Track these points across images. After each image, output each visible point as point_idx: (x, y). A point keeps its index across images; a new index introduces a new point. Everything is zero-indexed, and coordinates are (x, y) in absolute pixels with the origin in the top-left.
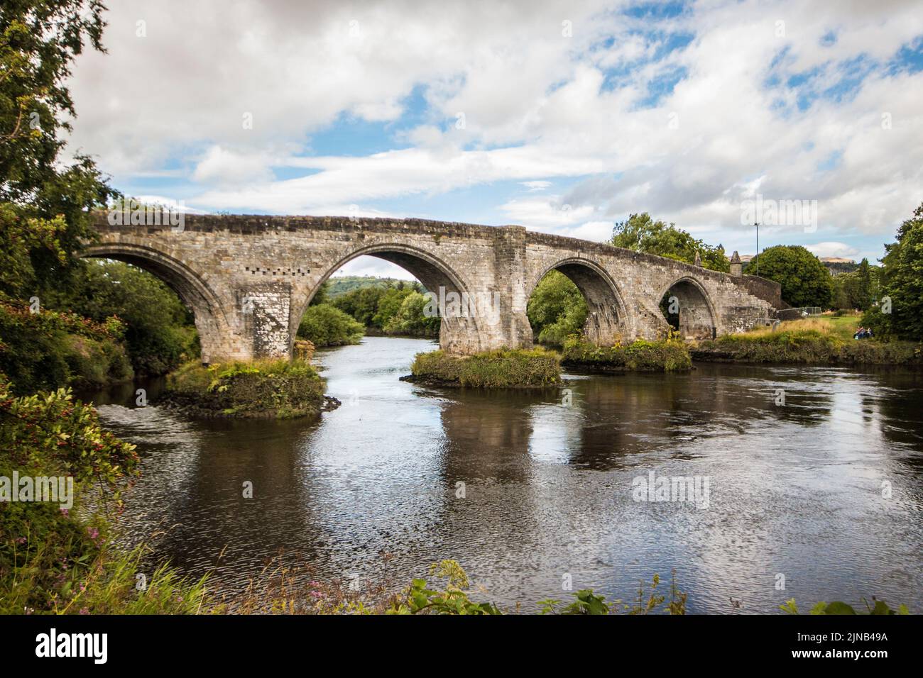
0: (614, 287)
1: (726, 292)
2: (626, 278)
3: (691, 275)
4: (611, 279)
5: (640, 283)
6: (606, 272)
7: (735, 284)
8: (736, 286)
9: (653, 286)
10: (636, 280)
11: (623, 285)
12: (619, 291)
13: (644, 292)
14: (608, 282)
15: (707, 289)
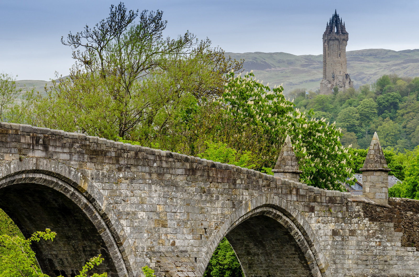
0: (107, 235)
1: (353, 241)
2: (135, 214)
3: (276, 201)
4: (104, 216)
5: (164, 226)
6: (91, 200)
7: (372, 219)
8: (375, 226)
9: (192, 231)
10: (156, 217)
11: (128, 230)
12: (119, 245)
13: (173, 244)
14: (95, 223)
15: (309, 233)
